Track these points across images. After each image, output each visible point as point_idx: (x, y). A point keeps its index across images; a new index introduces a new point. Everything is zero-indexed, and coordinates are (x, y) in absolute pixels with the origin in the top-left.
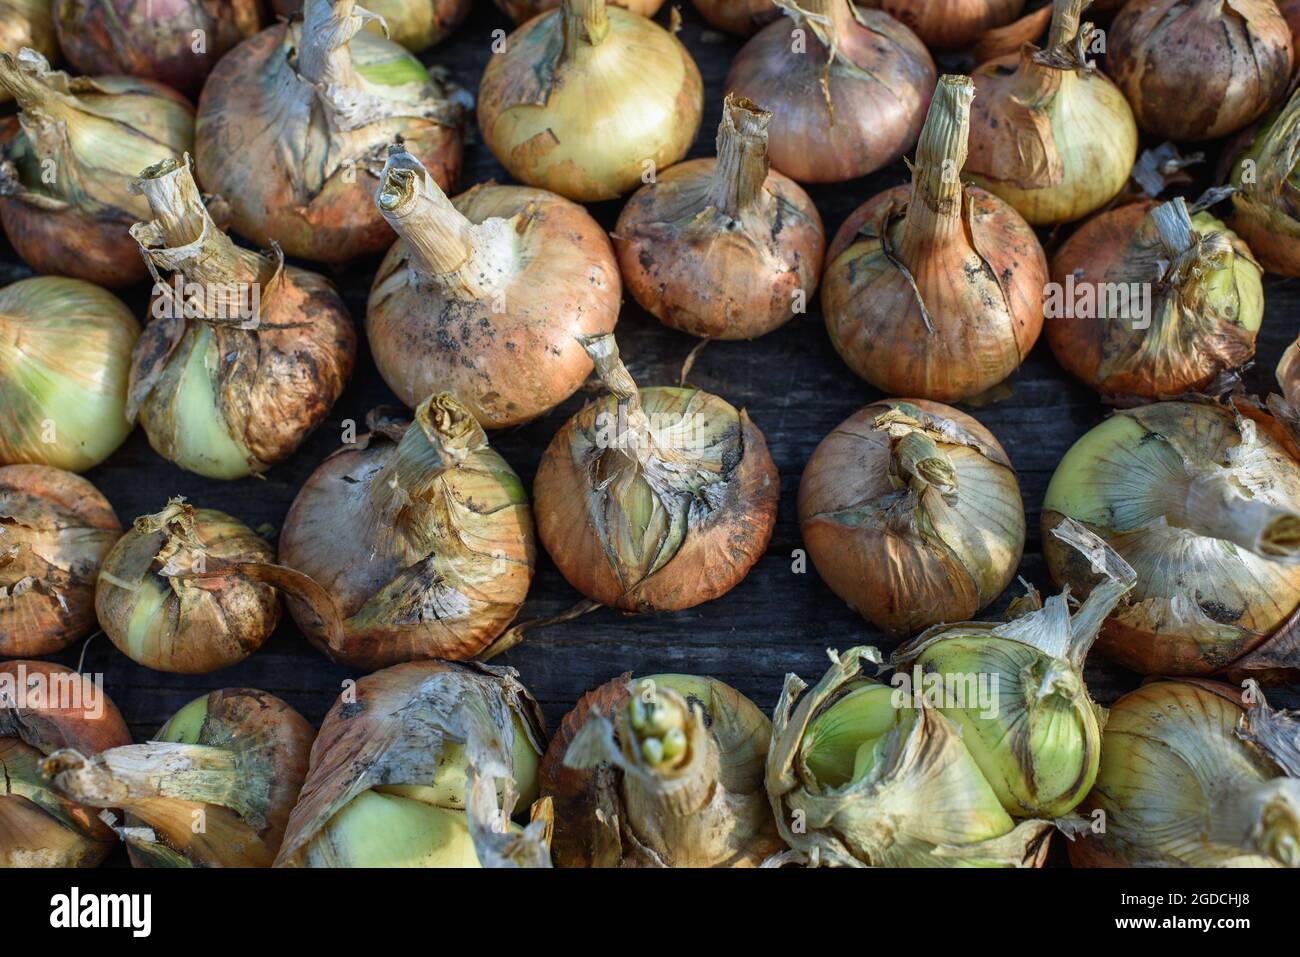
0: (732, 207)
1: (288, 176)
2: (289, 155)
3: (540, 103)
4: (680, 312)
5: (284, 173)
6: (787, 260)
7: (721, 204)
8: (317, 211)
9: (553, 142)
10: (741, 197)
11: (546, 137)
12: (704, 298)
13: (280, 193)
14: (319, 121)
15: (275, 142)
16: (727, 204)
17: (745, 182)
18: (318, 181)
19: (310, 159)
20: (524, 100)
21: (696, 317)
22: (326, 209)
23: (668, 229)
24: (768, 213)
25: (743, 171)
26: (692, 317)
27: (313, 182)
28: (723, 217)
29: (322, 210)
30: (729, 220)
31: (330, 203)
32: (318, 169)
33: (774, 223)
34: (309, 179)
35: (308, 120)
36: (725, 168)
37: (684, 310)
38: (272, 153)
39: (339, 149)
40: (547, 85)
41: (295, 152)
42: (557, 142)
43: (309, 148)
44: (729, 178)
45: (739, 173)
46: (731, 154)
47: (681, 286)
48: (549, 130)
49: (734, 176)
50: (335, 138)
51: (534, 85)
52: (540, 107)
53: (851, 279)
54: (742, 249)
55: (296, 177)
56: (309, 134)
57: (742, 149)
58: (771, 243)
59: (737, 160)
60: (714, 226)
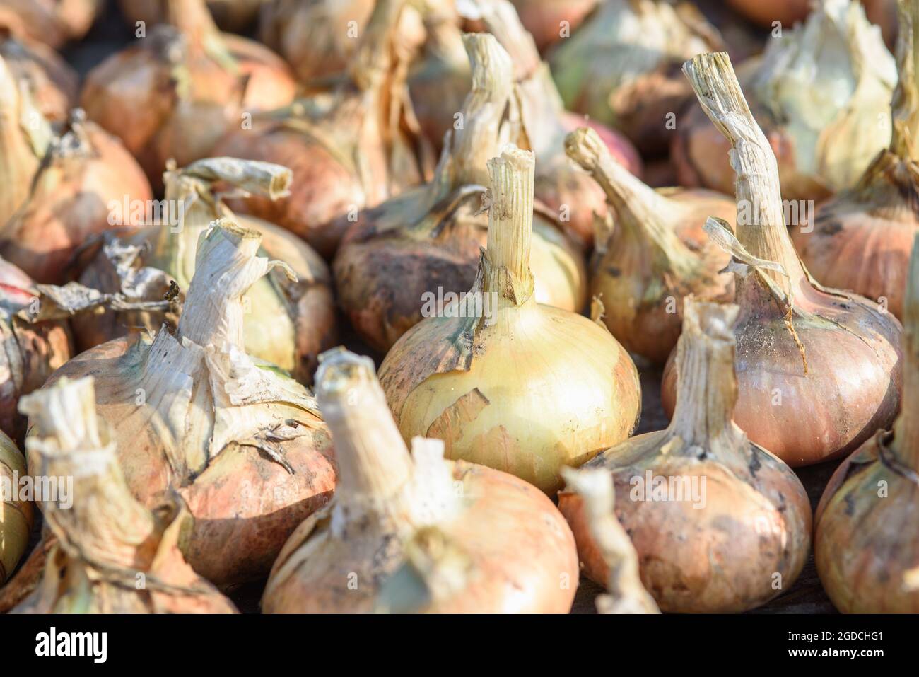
0: (701, 437)
1: (166, 457)
2: (166, 435)
3: (459, 368)
4: (653, 563)
5: (160, 453)
6: (773, 500)
7: (688, 436)
8: (200, 494)
9: (481, 403)
10: (710, 423)
11: (473, 398)
12: (680, 538)
13: (155, 476)
14: (201, 397)
15: (148, 421)
16: (695, 433)
17: (714, 402)
18: (201, 460)
19: (191, 438)
20: (441, 369)
21: (673, 566)
22: (211, 492)
23: (629, 470)
24: (741, 450)
25: (712, 391)
26: (668, 568)
27: (195, 463)
28: (693, 448)
29: (206, 492)
30: (699, 451)
31: (217, 485)
32: (201, 448)
33: (750, 460)
34: (190, 460)
35: (190, 394)
36: (690, 389)
37: (658, 559)
38: (145, 433)
39: (226, 427)
40: (467, 352)
41: (173, 431)
42: (487, 402)
43: (190, 428)
44: (696, 401)
45: (707, 391)
46: (696, 366)
47: (651, 528)
48: (476, 390)
49: (701, 396)
50: (221, 413)
51: (451, 353)
52: (460, 372)
53: (849, 512)
54: (718, 482)
55: (175, 457)
56: (189, 410)
57: (709, 356)
58: (751, 478)
59: (703, 373)
60: (683, 459)
